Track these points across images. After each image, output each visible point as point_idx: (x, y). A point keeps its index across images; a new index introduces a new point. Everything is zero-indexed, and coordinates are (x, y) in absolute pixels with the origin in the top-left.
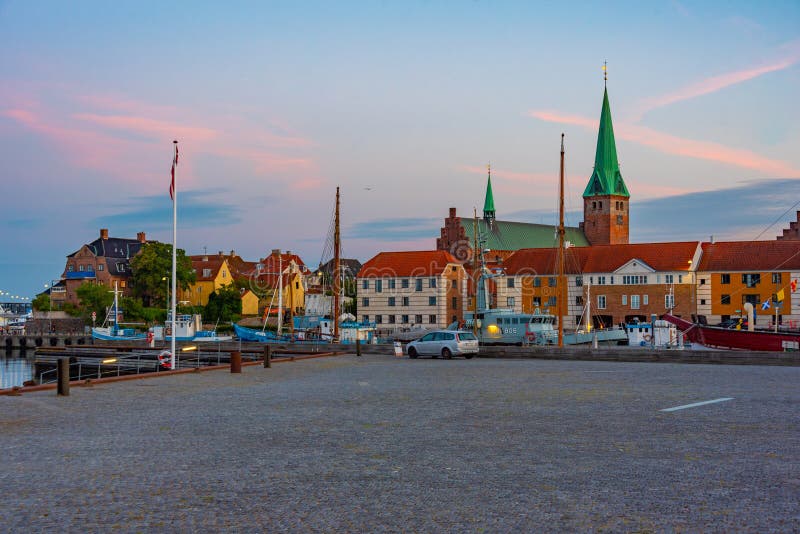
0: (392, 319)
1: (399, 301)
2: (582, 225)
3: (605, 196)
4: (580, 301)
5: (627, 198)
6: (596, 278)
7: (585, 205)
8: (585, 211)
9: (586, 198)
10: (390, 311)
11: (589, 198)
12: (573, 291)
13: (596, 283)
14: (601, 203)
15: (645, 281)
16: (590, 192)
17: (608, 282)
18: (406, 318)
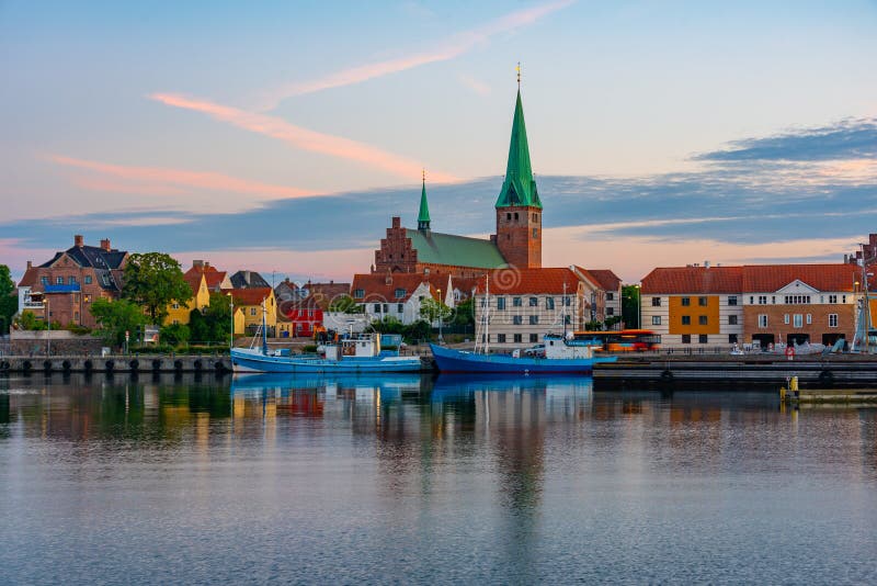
0: (518, 338)
1: (525, 320)
2: (494, 238)
3: (522, 208)
4: (732, 319)
5: (540, 210)
6: (756, 297)
7: (498, 217)
8: (498, 222)
9: (498, 209)
10: (516, 330)
11: (503, 209)
12: (725, 310)
13: (756, 302)
14: (517, 215)
15: (809, 301)
16: (505, 202)
17: (769, 302)
18: (534, 338)
